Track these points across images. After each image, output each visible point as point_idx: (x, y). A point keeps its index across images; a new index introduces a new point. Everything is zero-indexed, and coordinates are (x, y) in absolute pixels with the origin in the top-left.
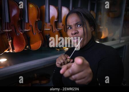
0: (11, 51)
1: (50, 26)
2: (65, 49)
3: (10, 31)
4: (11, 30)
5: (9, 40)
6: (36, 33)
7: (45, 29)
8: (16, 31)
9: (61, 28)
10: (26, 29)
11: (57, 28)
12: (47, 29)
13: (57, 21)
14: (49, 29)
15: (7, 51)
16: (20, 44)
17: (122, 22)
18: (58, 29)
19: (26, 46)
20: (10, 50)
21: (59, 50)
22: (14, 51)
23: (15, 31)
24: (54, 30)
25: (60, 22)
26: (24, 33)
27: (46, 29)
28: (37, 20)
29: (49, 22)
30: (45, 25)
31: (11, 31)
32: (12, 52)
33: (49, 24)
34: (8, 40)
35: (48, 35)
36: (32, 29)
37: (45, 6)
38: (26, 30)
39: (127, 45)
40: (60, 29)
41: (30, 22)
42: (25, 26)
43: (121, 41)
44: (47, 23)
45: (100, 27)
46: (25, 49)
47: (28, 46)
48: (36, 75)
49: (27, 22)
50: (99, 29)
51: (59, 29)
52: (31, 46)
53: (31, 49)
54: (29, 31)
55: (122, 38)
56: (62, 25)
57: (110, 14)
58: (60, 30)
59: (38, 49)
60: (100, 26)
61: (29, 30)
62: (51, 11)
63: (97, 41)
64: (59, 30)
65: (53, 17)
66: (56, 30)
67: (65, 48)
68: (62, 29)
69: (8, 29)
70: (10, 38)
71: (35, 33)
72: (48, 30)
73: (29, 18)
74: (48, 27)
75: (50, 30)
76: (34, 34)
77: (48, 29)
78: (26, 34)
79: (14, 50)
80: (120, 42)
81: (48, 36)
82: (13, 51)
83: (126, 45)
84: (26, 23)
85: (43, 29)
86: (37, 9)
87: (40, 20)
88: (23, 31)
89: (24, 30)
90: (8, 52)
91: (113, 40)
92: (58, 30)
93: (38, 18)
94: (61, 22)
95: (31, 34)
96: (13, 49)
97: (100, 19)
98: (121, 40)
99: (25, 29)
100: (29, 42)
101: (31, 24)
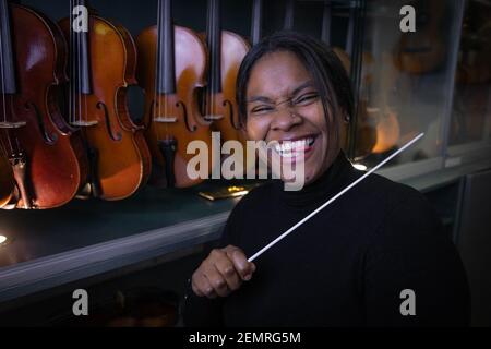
0: (24, 204)
1: (177, 105)
2: (235, 194)
3: (17, 125)
4: (24, 123)
5: (17, 162)
6: (123, 134)
7: (157, 116)
8: (41, 126)
9: (219, 114)
10: (83, 119)
11: (203, 114)
12: (165, 117)
13: (205, 87)
14: (173, 120)
15: (9, 203)
16: (57, 176)
17: (449, 89)
18: (207, 117)
19: (82, 186)
20: (20, 202)
21: (211, 198)
22: (37, 203)
23: (37, 128)
24: (192, 124)
25: (214, 92)
26: (73, 134)
27: (160, 119)
28: (126, 85)
29: (174, 89)
30: (157, 104)
31: (22, 127)
32: (26, 207)
33: (173, 99)
34: (13, 160)
35: (167, 141)
36: (104, 118)
37: (156, 31)
38: (81, 123)
39: (470, 176)
40: (217, 117)
41: (98, 91)
42: (77, 106)
43: (450, 163)
44: (163, 94)
45: (370, 110)
46: (82, 197)
47: (89, 186)
48: (121, 297)
49: (86, 90)
50: (365, 117)
51: (212, 117)
52: (104, 182)
53: (103, 197)
54: (94, 126)
55: (452, 150)
56: (224, 104)
57: (406, 58)
58: (214, 120)
59: (129, 198)
60: (369, 104)
61: (96, 122)
62: (179, 48)
63: (355, 162)
64: (209, 123)
65: (188, 72)
66: (201, 120)
67: (236, 191)
68: (222, 119)
69: (10, 119)
70: (17, 156)
71: (119, 134)
72: (169, 123)
73: (96, 77)
74: (168, 112)
75: (177, 121)
76: (116, 137)
77: (168, 117)
78: (82, 138)
79: (35, 199)
80: (444, 164)
81: (171, 144)
82: (31, 204)
83: (465, 177)
84: (83, 94)
85: (151, 117)
86: (127, 40)
87: (136, 82)
88: (73, 126)
89: (75, 123)
90: (11, 207)
91: (418, 156)
92: (209, 120)
93: (128, 75)
94: (220, 90)
95: (102, 136)
96: (32, 196)
97: (368, 78)
98: (447, 156)
99: (77, 119)
100: (93, 170)
101: (102, 101)
